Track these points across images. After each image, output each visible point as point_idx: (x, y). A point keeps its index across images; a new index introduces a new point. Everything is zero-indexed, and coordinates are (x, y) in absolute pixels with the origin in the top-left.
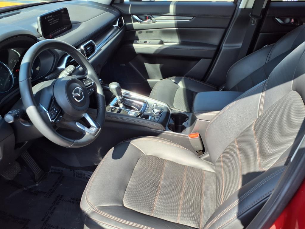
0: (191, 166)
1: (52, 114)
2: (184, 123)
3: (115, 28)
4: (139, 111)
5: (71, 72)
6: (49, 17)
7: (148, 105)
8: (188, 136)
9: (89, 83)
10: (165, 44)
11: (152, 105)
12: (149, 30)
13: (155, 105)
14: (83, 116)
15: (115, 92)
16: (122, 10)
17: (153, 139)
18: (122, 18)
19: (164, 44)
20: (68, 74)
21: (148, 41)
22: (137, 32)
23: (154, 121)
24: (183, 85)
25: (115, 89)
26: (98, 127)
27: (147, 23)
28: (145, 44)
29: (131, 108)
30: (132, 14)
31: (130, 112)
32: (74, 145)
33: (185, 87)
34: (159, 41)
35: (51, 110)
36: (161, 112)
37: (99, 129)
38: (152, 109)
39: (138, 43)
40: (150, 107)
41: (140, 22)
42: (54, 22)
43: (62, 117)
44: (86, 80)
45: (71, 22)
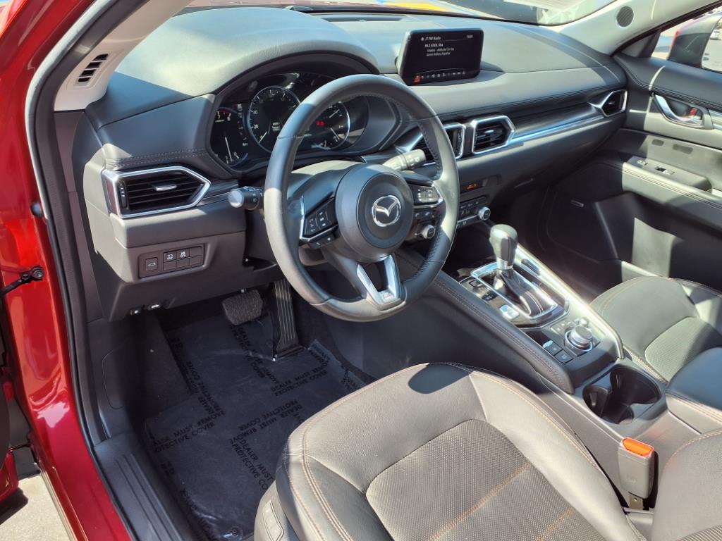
0: (585, 516)
1: (312, 225)
2: (637, 405)
3: (593, 111)
4: (531, 315)
5: (412, 165)
6: (431, 38)
7: (565, 313)
8: (619, 440)
9: (431, 200)
10: (714, 192)
11: (575, 318)
12: (683, 144)
13: (583, 322)
14: (382, 259)
15: (497, 249)
16: (633, 76)
17: (523, 394)
18: (626, 94)
19: (710, 192)
20: (403, 165)
21: (669, 169)
22: (649, 139)
23: (554, 356)
24: (710, 316)
25: (500, 241)
26: (402, 297)
27: (687, 125)
28: (657, 174)
29: (516, 300)
30: (655, 92)
31: (508, 307)
32: (326, 306)
33: (713, 324)
34: (700, 179)
35: (314, 218)
36: (586, 346)
37: (400, 303)
38: (568, 329)
39: (640, 166)
40: (568, 322)
41: (669, 116)
42: (440, 52)
43: (330, 241)
44: (426, 190)
45: (481, 64)
